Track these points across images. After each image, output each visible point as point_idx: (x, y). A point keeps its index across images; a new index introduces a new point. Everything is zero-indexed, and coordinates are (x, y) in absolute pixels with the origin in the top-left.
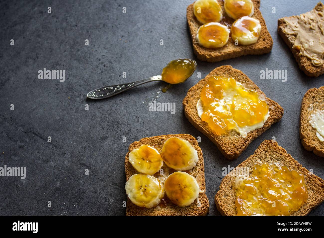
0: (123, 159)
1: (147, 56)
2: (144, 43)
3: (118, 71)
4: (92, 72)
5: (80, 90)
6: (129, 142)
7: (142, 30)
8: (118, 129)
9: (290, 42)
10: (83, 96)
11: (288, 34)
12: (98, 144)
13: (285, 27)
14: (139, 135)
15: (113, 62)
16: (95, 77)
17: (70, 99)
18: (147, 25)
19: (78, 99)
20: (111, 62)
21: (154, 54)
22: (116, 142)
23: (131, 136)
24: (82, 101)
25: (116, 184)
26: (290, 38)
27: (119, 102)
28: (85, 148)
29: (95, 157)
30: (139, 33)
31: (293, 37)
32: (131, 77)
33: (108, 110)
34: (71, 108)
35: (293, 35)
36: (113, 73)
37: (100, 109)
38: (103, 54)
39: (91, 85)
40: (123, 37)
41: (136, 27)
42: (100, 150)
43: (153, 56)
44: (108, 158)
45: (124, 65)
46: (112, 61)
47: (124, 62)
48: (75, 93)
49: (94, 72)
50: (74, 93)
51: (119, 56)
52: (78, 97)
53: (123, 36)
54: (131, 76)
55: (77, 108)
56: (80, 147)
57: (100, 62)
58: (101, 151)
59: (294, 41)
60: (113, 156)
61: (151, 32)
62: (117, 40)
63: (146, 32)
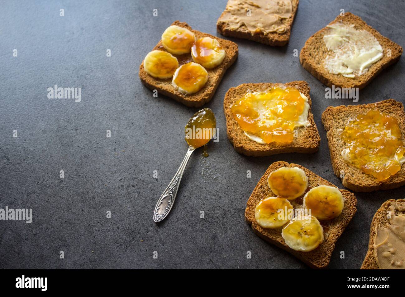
0: (249, 235)
1: (156, 145)
2: (140, 137)
3: (150, 178)
4: (131, 202)
5: (141, 225)
6: (235, 218)
7: (124, 130)
8: (214, 219)
9: (245, 33)
10: (151, 226)
11: (238, 29)
12: (216, 247)
13: (228, 26)
14: (235, 205)
15: (137, 176)
16: (139, 202)
17: (144, 241)
18: (122, 123)
19: (150, 233)
20: (135, 178)
22: (226, 230)
23: (230, 213)
24: (155, 231)
25: (271, 257)
26: (241, 30)
27: (186, 200)
28: (210, 260)
29: (227, 258)
30: (123, 134)
31: (243, 27)
32: (167, 172)
33: (187, 215)
34: (155, 246)
35: (241, 26)
36: (148, 184)
37: (179, 221)
38: (119, 179)
39: (145, 212)
40: (116, 150)
42: (223, 249)
43: (160, 140)
44: (238, 247)
45: (148, 170)
46: (134, 177)
47: (145, 167)
48: (140, 231)
49: (132, 199)
50: (139, 233)
51: (135, 167)
52: (148, 232)
53: (115, 150)
54: (165, 172)
55: (160, 240)
56: (206, 264)
57: (125, 187)
58: (225, 249)
59: (247, 29)
60: (239, 241)
61: (133, 124)
62: (115, 157)
63: (128, 128)
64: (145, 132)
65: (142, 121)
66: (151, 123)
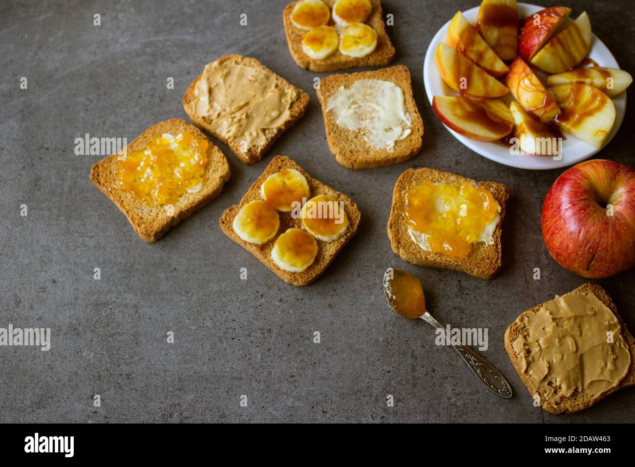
0: (493, 293)
1: (336, 356)
2: (317, 374)
3: (383, 380)
4: (409, 414)
5: (445, 410)
6: (469, 300)
7: (298, 390)
8: (463, 324)
10: (450, 399)
14: (452, 293)
15: (374, 395)
16: (413, 404)
17: (467, 414)
18: (284, 390)
19: (458, 404)
20: (376, 398)
21: (327, 349)
22: (480, 314)
23: (460, 303)
24: (458, 396)
25: (525, 280)
27: (427, 347)
30: (303, 393)
32: (382, 356)
33: (447, 352)
34: (478, 402)
36: (390, 385)
37: (454, 364)
39: (429, 401)
40: (325, 410)
41: (297, 404)
42: (502, 326)
44: (504, 310)
45: (370, 378)
46: (374, 399)
47: (364, 381)
48: (453, 414)
49: (405, 412)
50: (454, 417)
51: (359, 394)
52: (456, 406)
53: (324, 412)
54: (380, 358)
55: (472, 394)
57: (385, 415)
58: (503, 324)
60: (498, 306)
61: (292, 376)
62: (336, 415)
63: (296, 384)
64: (311, 364)
65: (293, 363)
66: (300, 352)
